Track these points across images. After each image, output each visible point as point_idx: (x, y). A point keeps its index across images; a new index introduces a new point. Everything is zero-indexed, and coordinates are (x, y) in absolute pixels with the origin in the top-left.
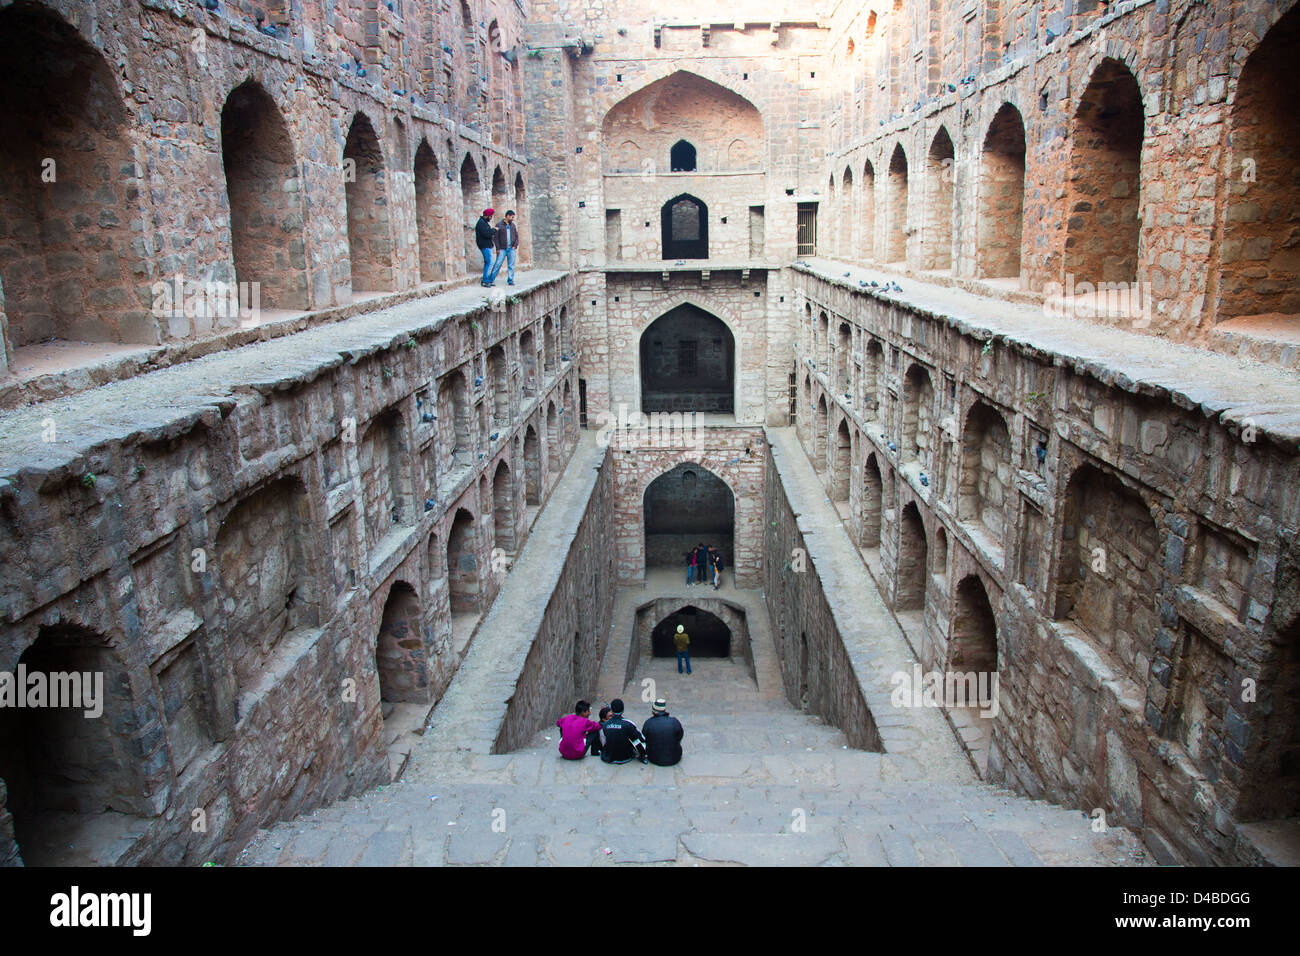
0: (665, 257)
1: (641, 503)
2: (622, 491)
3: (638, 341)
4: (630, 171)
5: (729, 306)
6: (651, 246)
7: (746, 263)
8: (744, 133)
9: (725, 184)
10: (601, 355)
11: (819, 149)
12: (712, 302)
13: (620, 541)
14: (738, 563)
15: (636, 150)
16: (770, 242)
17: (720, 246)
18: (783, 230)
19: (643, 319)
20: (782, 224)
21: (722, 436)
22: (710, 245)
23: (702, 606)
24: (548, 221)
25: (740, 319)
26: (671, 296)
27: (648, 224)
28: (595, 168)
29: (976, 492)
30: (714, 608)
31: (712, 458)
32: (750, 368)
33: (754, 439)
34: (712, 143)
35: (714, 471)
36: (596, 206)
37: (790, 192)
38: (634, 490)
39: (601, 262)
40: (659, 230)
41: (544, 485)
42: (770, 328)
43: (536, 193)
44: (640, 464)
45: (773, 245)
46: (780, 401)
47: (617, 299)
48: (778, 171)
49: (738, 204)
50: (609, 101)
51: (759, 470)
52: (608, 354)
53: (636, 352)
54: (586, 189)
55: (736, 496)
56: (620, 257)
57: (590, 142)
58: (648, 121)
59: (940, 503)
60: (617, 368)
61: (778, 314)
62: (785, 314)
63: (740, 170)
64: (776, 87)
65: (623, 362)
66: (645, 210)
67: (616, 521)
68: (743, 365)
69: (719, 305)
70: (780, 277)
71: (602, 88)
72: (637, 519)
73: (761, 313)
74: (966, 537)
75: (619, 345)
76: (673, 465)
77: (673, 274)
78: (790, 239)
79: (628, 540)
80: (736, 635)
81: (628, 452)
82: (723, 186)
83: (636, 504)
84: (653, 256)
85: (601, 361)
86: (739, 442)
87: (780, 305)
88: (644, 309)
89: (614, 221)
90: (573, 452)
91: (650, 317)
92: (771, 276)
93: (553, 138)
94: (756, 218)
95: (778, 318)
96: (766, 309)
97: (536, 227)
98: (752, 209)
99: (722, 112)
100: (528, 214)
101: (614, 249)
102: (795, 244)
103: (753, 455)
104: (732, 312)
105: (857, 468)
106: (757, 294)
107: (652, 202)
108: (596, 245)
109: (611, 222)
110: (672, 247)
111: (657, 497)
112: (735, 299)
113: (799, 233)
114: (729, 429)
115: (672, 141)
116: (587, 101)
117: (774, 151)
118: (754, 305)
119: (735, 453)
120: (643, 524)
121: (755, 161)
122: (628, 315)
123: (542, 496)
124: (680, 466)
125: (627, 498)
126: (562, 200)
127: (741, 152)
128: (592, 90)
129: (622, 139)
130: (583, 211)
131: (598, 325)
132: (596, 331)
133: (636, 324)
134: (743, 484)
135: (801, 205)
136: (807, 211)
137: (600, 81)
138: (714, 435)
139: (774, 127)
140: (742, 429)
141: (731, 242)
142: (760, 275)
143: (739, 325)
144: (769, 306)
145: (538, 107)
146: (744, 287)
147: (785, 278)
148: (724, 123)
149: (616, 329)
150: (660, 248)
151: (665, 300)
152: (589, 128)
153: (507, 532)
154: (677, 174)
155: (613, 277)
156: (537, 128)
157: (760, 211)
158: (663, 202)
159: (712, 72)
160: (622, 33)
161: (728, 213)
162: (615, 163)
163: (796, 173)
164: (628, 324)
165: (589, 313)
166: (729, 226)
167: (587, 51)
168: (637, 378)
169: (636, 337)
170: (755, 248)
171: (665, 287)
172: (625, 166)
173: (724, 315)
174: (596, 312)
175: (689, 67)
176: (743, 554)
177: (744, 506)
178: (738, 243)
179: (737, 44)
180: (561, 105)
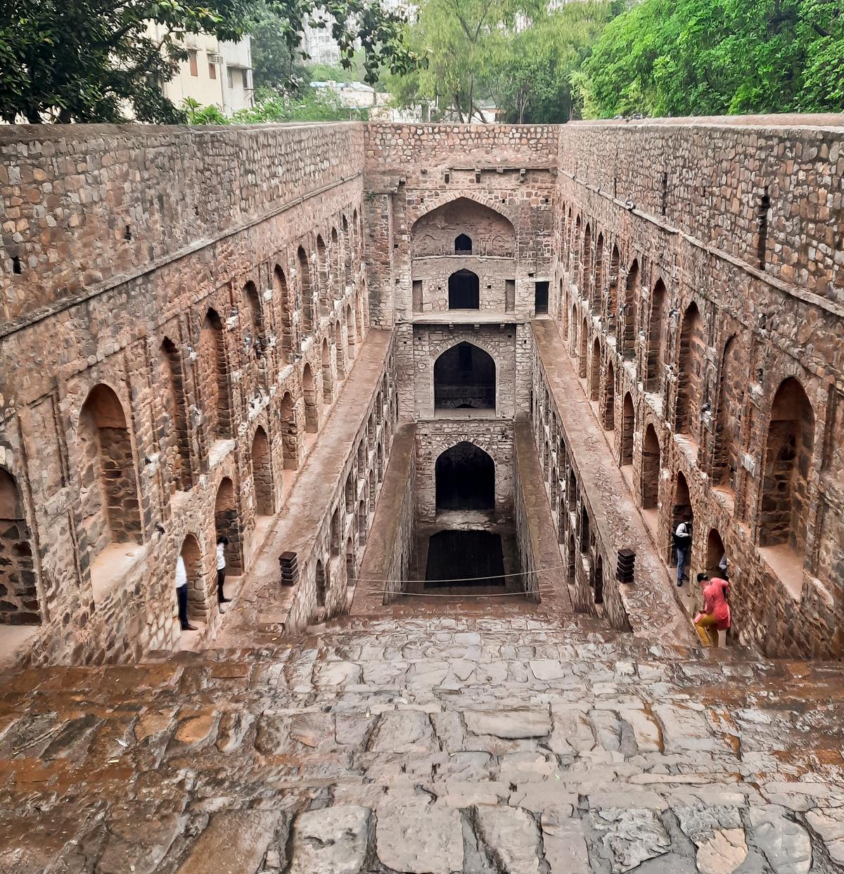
0: (451, 307)
1: (433, 466)
2: (421, 460)
3: (433, 365)
4: (429, 255)
5: (492, 343)
6: (441, 303)
7: (503, 319)
8: (503, 233)
10: (410, 375)
11: (550, 248)
12: (481, 342)
13: (421, 491)
15: (433, 241)
16: (518, 306)
17: (487, 303)
18: (527, 299)
19: (436, 352)
20: (526, 295)
21: (487, 425)
22: (480, 302)
25: (499, 352)
26: (455, 337)
27: (440, 289)
28: (406, 258)
31: (481, 439)
32: (505, 383)
33: (508, 428)
34: (482, 236)
35: (482, 447)
36: (407, 280)
37: (531, 275)
38: (430, 459)
39: (410, 317)
40: (447, 292)
42: (518, 359)
44: (434, 442)
46: (523, 405)
47: (420, 339)
48: (523, 261)
49: (499, 278)
50: (416, 215)
51: (510, 447)
52: (414, 374)
53: (432, 373)
54: (401, 271)
55: (496, 463)
56: (421, 310)
57: (403, 241)
58: (440, 222)
60: (419, 382)
61: (523, 351)
62: (527, 351)
63: (501, 256)
64: (523, 208)
65: (423, 378)
66: (438, 280)
67: (417, 479)
68: (501, 381)
69: (488, 346)
70: (524, 328)
71: (411, 207)
72: (431, 477)
73: (512, 348)
75: (421, 367)
76: (455, 443)
77: (457, 326)
78: (531, 304)
79: (425, 491)
81: (426, 435)
82: (488, 264)
83: (431, 468)
84: (442, 308)
85: (409, 379)
86: (498, 429)
87: (524, 345)
88: (437, 345)
89: (418, 288)
91: (441, 350)
92: (519, 328)
94: (510, 287)
95: (523, 353)
96: (515, 347)
98: (507, 281)
99: (489, 218)
101: (418, 306)
102: (534, 308)
103: (507, 437)
104: (494, 347)
106: (510, 338)
107: (443, 274)
108: (407, 305)
109: (416, 289)
110: (456, 302)
111: (445, 462)
112: (496, 340)
113: (537, 301)
114: (491, 421)
115: (456, 235)
116: (402, 215)
117: (521, 250)
118: (508, 343)
119: (496, 435)
120: (435, 481)
121: (510, 250)
122: (427, 348)
124: (460, 444)
125: (425, 464)
126: (388, 288)
127: (501, 244)
128: (404, 208)
129: (423, 235)
130: (398, 285)
131: (408, 356)
132: (406, 360)
133: (432, 354)
134: (500, 455)
135: (538, 284)
136: (542, 291)
137: (410, 202)
138: (481, 425)
139: (521, 233)
140: (500, 422)
141: (493, 301)
142: (510, 329)
143: (498, 356)
144: (517, 345)
145: (373, 231)
146: (502, 333)
147: (528, 327)
148: (490, 224)
149: (419, 358)
150: (447, 303)
151: (452, 340)
152: (403, 233)
154: (459, 256)
155: (418, 327)
156: (372, 244)
157: (512, 282)
158: (450, 274)
159: (482, 198)
160: (424, 172)
161: (492, 282)
162: (417, 250)
163: (535, 263)
164: (427, 354)
165: (402, 348)
166: (493, 291)
167: (402, 183)
168: (432, 388)
169: (432, 362)
170: (509, 305)
171: (451, 332)
172: (425, 252)
173: (488, 349)
174: (407, 349)
175: (468, 195)
176: (500, 500)
177: (501, 470)
178: (499, 303)
179: (498, 180)
180: (386, 228)
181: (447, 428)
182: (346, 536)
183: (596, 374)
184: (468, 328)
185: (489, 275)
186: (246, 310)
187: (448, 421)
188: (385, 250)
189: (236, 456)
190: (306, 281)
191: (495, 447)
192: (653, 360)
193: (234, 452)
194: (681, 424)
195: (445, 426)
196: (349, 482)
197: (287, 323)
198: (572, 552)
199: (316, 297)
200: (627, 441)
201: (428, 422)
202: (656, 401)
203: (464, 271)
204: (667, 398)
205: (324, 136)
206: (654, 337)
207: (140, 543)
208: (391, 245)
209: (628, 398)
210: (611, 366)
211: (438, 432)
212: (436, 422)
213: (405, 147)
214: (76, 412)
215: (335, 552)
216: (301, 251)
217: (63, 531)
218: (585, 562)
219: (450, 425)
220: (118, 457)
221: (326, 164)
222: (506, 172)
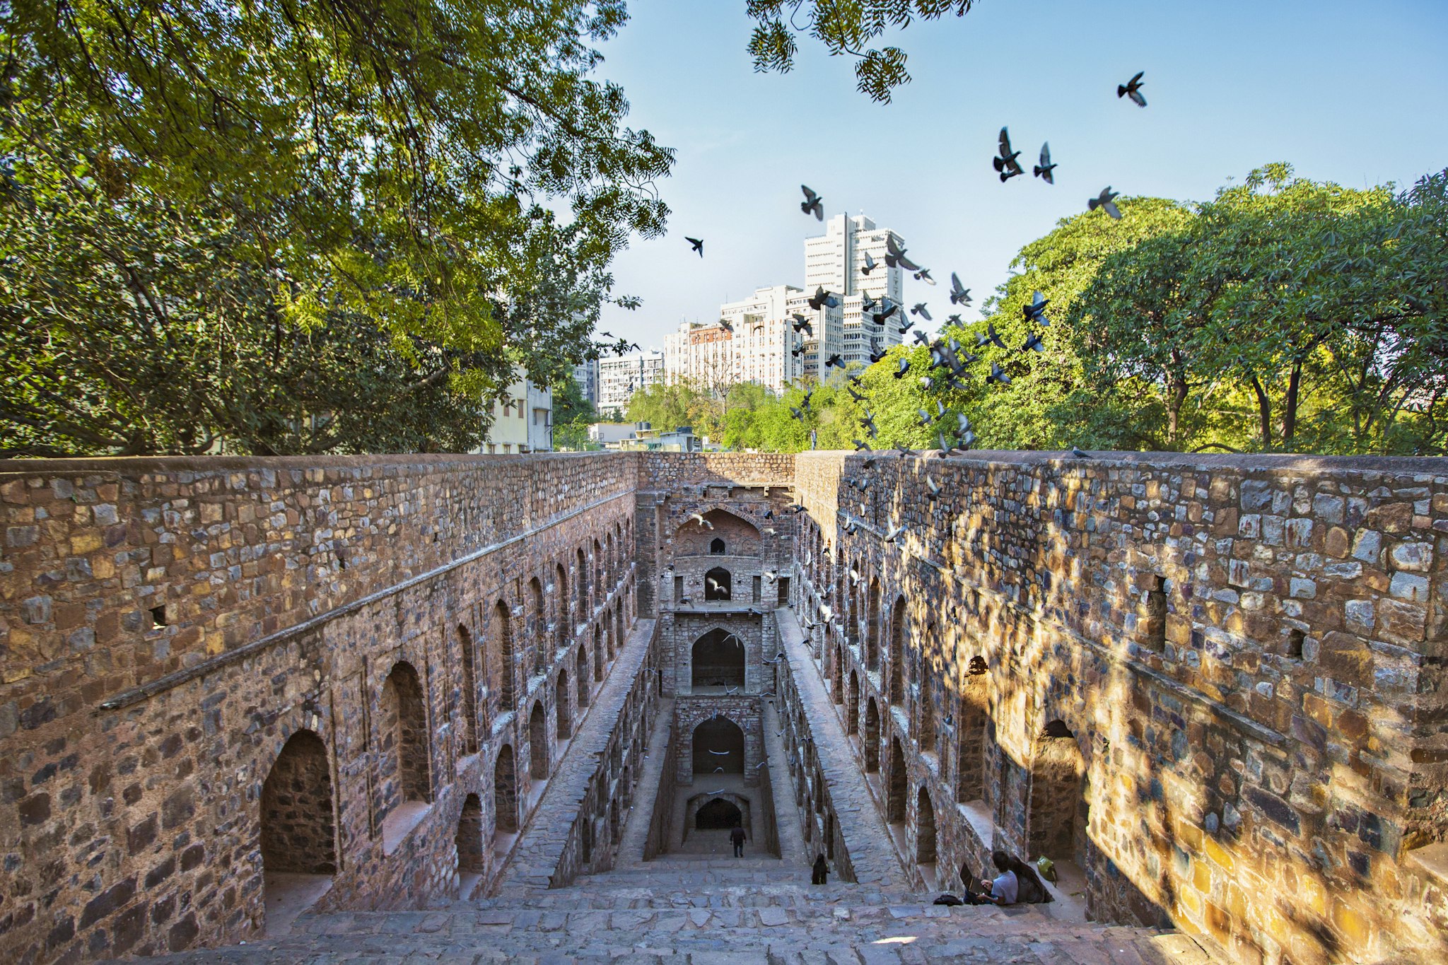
0: (707, 598)
1: (691, 738)
2: (683, 731)
3: (691, 647)
5: (742, 630)
6: (699, 597)
7: (751, 608)
8: (749, 538)
9: (740, 562)
10: (671, 656)
11: (790, 550)
12: (733, 629)
13: (679, 759)
14: (746, 772)
15: (692, 544)
16: (764, 598)
17: (737, 598)
18: (771, 592)
19: (694, 636)
20: (769, 592)
21: (737, 700)
22: (733, 596)
23: (725, 798)
24: (646, 594)
25: (747, 638)
26: (709, 624)
27: (697, 583)
30: (731, 799)
31: (732, 712)
32: (753, 664)
33: (754, 702)
34: (733, 540)
35: (733, 720)
36: (670, 576)
37: (774, 572)
38: (688, 730)
39: (672, 607)
40: (704, 585)
42: (763, 643)
43: (640, 579)
44: (691, 715)
45: (765, 600)
46: (769, 683)
47: (680, 625)
48: (768, 559)
49: (747, 574)
50: (678, 524)
51: (757, 719)
52: (676, 655)
53: (690, 654)
54: (665, 569)
55: (745, 733)
56: (682, 603)
57: (668, 544)
60: (680, 662)
61: (767, 635)
62: (771, 635)
63: (748, 555)
65: (683, 659)
66: (696, 576)
67: (678, 748)
68: (749, 662)
69: (737, 632)
70: (768, 616)
71: (675, 516)
72: (689, 746)
73: (759, 633)
75: (681, 651)
76: (710, 716)
77: (711, 613)
78: (774, 596)
79: (684, 759)
80: (744, 815)
81: (685, 709)
82: (739, 564)
83: (689, 737)
84: (700, 601)
85: (671, 660)
86: (746, 703)
87: (769, 631)
88: (695, 630)
89: (679, 583)
91: (698, 635)
92: (764, 616)
94: (756, 583)
95: (768, 638)
97: (640, 596)
98: (754, 577)
99: (738, 527)
100: (636, 591)
101: (679, 598)
102: (776, 599)
103: (754, 711)
104: (743, 633)
106: (756, 626)
107: (700, 571)
108: (671, 598)
110: (711, 595)
111: (700, 732)
112: (745, 628)
113: (779, 593)
114: (741, 696)
115: (712, 539)
116: (667, 522)
117: (766, 551)
118: (755, 630)
119: (744, 709)
120: (692, 749)
121: (756, 552)
122: (686, 633)
124: (714, 717)
125: (684, 735)
126: (654, 583)
127: (748, 546)
128: (669, 518)
129: (685, 539)
130: (664, 580)
131: (670, 640)
133: (690, 639)
134: (748, 726)
135: (780, 579)
136: (784, 583)
137: (674, 513)
138: (732, 699)
140: (748, 697)
141: (743, 593)
142: (758, 615)
143: (747, 641)
144: (763, 631)
145: (642, 536)
146: (749, 621)
148: (739, 532)
149: (680, 641)
150: (704, 597)
151: (706, 626)
152: (668, 537)
154: (714, 555)
155: (679, 615)
156: (641, 547)
157: (759, 578)
158: (706, 570)
159: (732, 510)
160: (687, 489)
161: (742, 577)
162: (680, 551)
163: (777, 562)
164: (685, 640)
165: (665, 633)
166: (742, 585)
167: (667, 498)
168: (690, 668)
169: (690, 645)
170: (757, 597)
171: (707, 620)
173: (738, 634)
174: (669, 635)
175: (722, 507)
176: (749, 767)
177: (749, 738)
178: (747, 595)
179: (747, 496)
180: (653, 533)
181: (703, 703)
182: (611, 798)
183: (828, 655)
184: (722, 616)
185: (740, 574)
186: (530, 600)
187: (703, 697)
188: (652, 551)
189: (516, 726)
190: (583, 576)
191: (744, 719)
192: (872, 643)
193: (514, 722)
194: (897, 698)
195: (701, 700)
196: (614, 750)
197: (564, 610)
198: (809, 812)
199: (591, 589)
200: (854, 713)
201: (686, 697)
202: (875, 679)
203: (719, 568)
204: (884, 676)
205: (605, 461)
206: (873, 624)
207: (428, 802)
208: (657, 546)
209: (854, 675)
210: (839, 648)
211: (695, 706)
212: (693, 697)
214: (380, 688)
215: (601, 814)
216: (580, 552)
217: (361, 789)
218: (820, 821)
219: (706, 700)
220: (414, 727)
221: (605, 483)
222: (753, 489)
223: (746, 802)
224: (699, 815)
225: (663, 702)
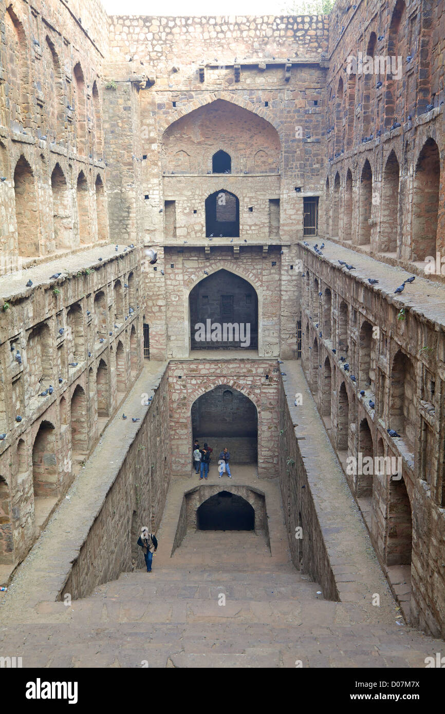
1: (189, 414)
2: (175, 405)
3: (187, 296)
4: (183, 173)
5: (254, 271)
6: (197, 228)
7: (265, 240)
8: (266, 145)
9: (251, 182)
10: (160, 306)
11: (320, 157)
12: (241, 269)
13: (173, 442)
14: (260, 461)
15: (187, 157)
16: (284, 225)
17: (248, 228)
18: (293, 217)
19: (190, 281)
20: (292, 213)
21: (248, 366)
22: (241, 227)
23: (233, 491)
24: (120, 209)
25: (262, 281)
26: (211, 264)
27: (195, 212)
28: (156, 170)
29: (402, 414)
30: (242, 493)
31: (241, 382)
32: (269, 317)
33: (272, 369)
34: (242, 152)
35: (242, 391)
36: (157, 198)
37: (298, 189)
38: (184, 405)
39: (161, 239)
40: (204, 216)
41: (113, 402)
42: (283, 288)
43: (112, 189)
44: (188, 386)
45: (286, 228)
46: (290, 341)
47: (172, 266)
48: (289, 173)
49: (261, 197)
50: (167, 121)
51: (275, 391)
52: (166, 305)
53: (186, 304)
54: (150, 186)
55: (258, 410)
56: (175, 236)
57: (153, 151)
58: (195, 134)
59: (380, 420)
60: (172, 316)
61: (289, 278)
62: (294, 278)
63: (263, 172)
64: (289, 112)
65: (176, 311)
66: (193, 201)
67: (171, 428)
68: (264, 314)
69: (247, 271)
70: (290, 251)
71: (161, 112)
72: (186, 426)
73: (277, 277)
74: (394, 445)
75: (173, 299)
76: (213, 387)
77: (214, 249)
78: (298, 223)
79: (180, 442)
80: (258, 513)
81: (180, 377)
82: (250, 184)
83: (185, 415)
84: (199, 234)
85: (160, 311)
86: (261, 370)
87: (290, 272)
88: (192, 273)
89: (171, 208)
90: (137, 377)
91: (196, 279)
92: (284, 250)
93: (124, 149)
94: (273, 208)
95: (288, 281)
96: (280, 274)
97: (112, 214)
98: (271, 201)
99: (250, 130)
100: (106, 205)
101: (172, 229)
102: (301, 227)
103: (271, 380)
104: (256, 276)
105: (335, 392)
106: (274, 264)
107: (199, 195)
108: (157, 226)
109: (168, 210)
110: (213, 228)
111: (200, 409)
112: (258, 267)
113: (305, 219)
114: (254, 361)
115: (214, 151)
116: (151, 121)
117: (287, 159)
118: (272, 271)
119: (258, 378)
120: (191, 430)
121: (274, 166)
122: (180, 277)
123: (111, 410)
124: (218, 388)
125: (179, 411)
126: (131, 194)
127: (262, 159)
128: (154, 113)
129: (176, 149)
130: (147, 201)
131: (158, 284)
132: (156, 289)
133: (186, 283)
134: (264, 401)
135: (307, 200)
136: (311, 204)
137: (160, 107)
138: (242, 366)
139: (287, 141)
140: (263, 361)
141: (255, 225)
142: (276, 250)
143: (261, 286)
144: (283, 272)
145: (112, 126)
146: (265, 258)
147: (294, 251)
148: (251, 137)
149: (172, 287)
150: (204, 229)
151: (208, 267)
152: (152, 141)
153: (82, 437)
154: (217, 175)
155: (168, 250)
156: (112, 141)
157: (276, 202)
158: (206, 196)
159: (241, 100)
160: (177, 71)
161: (254, 204)
162: (171, 167)
163: (303, 175)
164: (180, 284)
165: (152, 275)
166: (254, 214)
169: (186, 293)
170: (274, 229)
171: (208, 258)
172: (179, 169)
173: (250, 278)
174: (157, 276)
175: (226, 96)
176: (263, 452)
177: (265, 417)
178: (260, 226)
179: (260, 80)
180: (130, 124)
181: (204, 369)
185: (252, 198)
187: (205, 361)
191: (257, 391)
195: (201, 367)
201: (182, 362)
203: (223, 191)
211: (193, 374)
212: (191, 362)
213: (155, 42)
219: (207, 366)
222: (271, 67)
223: (261, 497)
224: (201, 512)
225: (149, 365)
